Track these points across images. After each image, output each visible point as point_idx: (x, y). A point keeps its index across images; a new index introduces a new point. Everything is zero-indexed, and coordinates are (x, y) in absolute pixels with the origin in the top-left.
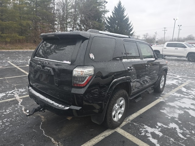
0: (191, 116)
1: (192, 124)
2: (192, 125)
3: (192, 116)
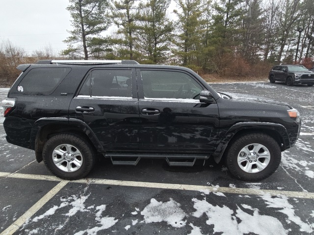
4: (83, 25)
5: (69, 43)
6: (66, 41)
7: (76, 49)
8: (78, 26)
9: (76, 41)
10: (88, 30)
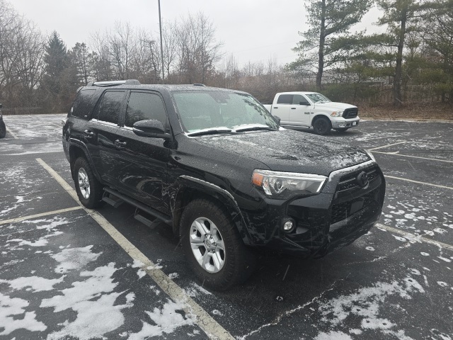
0: (35, 274)
1: (16, 262)
2: (14, 259)
3: (32, 275)
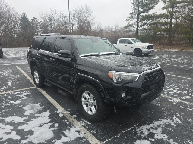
0: (16, 115)
2: (7, 109)
4: (138, 8)
5: (129, 21)
6: (127, 20)
7: (132, 25)
8: (135, 9)
9: (133, 20)
10: (142, 10)
